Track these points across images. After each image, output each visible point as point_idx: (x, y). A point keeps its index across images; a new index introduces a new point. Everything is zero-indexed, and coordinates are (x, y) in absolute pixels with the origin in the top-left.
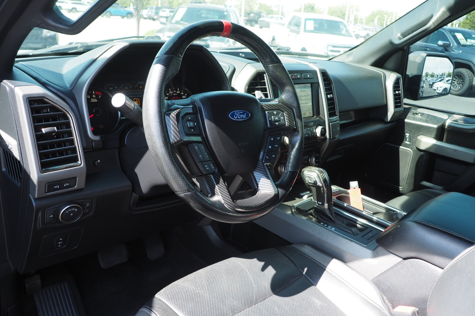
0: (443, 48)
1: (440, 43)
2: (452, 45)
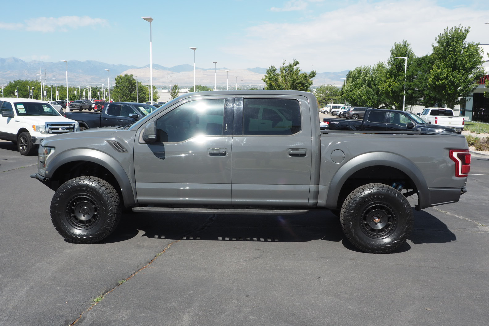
0: (133, 118)
1: (130, 115)
2: (139, 116)
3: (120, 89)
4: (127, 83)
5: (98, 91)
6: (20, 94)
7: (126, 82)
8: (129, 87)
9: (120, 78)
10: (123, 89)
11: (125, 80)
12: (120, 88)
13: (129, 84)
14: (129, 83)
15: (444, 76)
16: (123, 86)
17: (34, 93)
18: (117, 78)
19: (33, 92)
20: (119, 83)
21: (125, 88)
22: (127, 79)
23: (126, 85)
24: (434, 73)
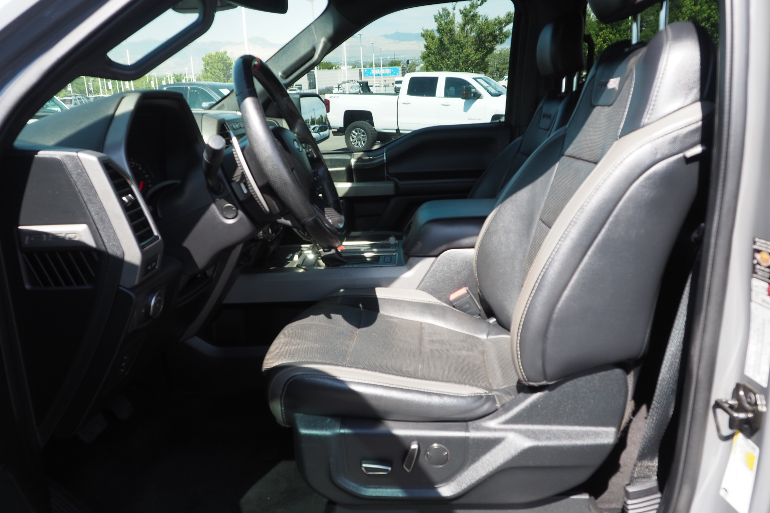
3: (211, 73)
4: (220, 64)
5: (183, 79)
6: (75, 89)
7: (219, 62)
8: (223, 69)
9: (209, 57)
10: (215, 73)
11: (217, 59)
12: (210, 71)
13: (223, 65)
14: (223, 63)
15: (704, 17)
16: (215, 69)
17: (95, 86)
18: (205, 57)
19: (93, 85)
20: (208, 64)
21: (218, 71)
22: (219, 58)
23: (219, 66)
24: (688, 12)
